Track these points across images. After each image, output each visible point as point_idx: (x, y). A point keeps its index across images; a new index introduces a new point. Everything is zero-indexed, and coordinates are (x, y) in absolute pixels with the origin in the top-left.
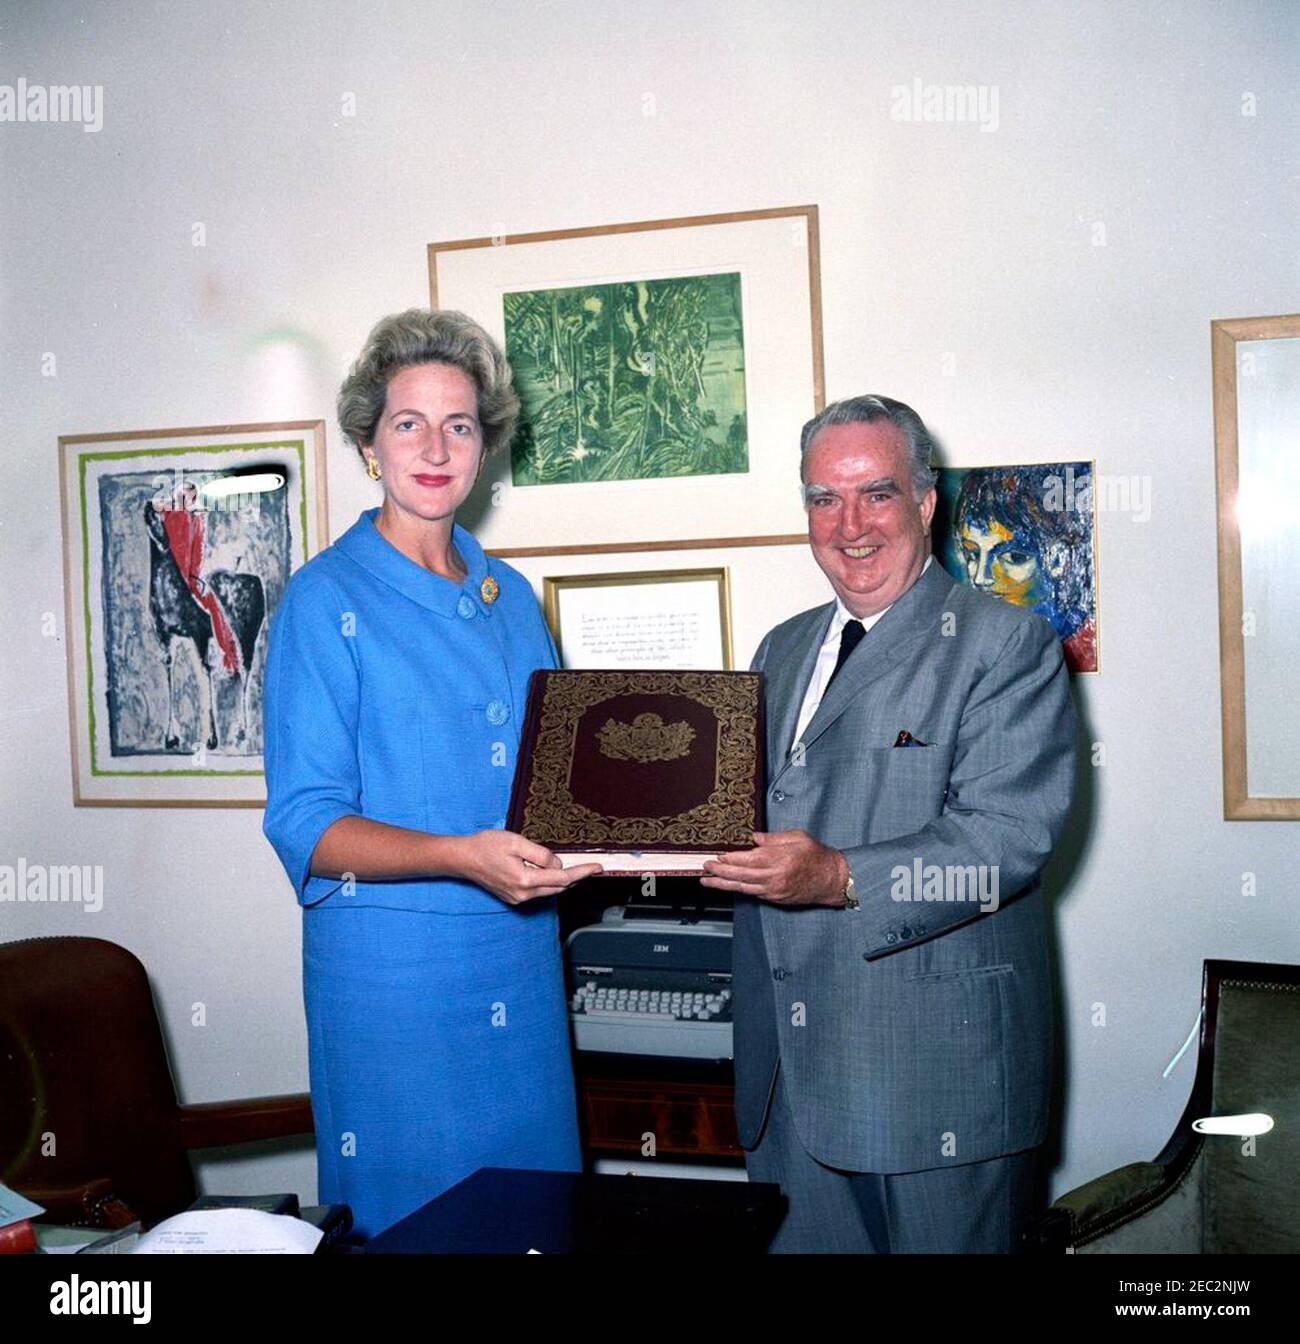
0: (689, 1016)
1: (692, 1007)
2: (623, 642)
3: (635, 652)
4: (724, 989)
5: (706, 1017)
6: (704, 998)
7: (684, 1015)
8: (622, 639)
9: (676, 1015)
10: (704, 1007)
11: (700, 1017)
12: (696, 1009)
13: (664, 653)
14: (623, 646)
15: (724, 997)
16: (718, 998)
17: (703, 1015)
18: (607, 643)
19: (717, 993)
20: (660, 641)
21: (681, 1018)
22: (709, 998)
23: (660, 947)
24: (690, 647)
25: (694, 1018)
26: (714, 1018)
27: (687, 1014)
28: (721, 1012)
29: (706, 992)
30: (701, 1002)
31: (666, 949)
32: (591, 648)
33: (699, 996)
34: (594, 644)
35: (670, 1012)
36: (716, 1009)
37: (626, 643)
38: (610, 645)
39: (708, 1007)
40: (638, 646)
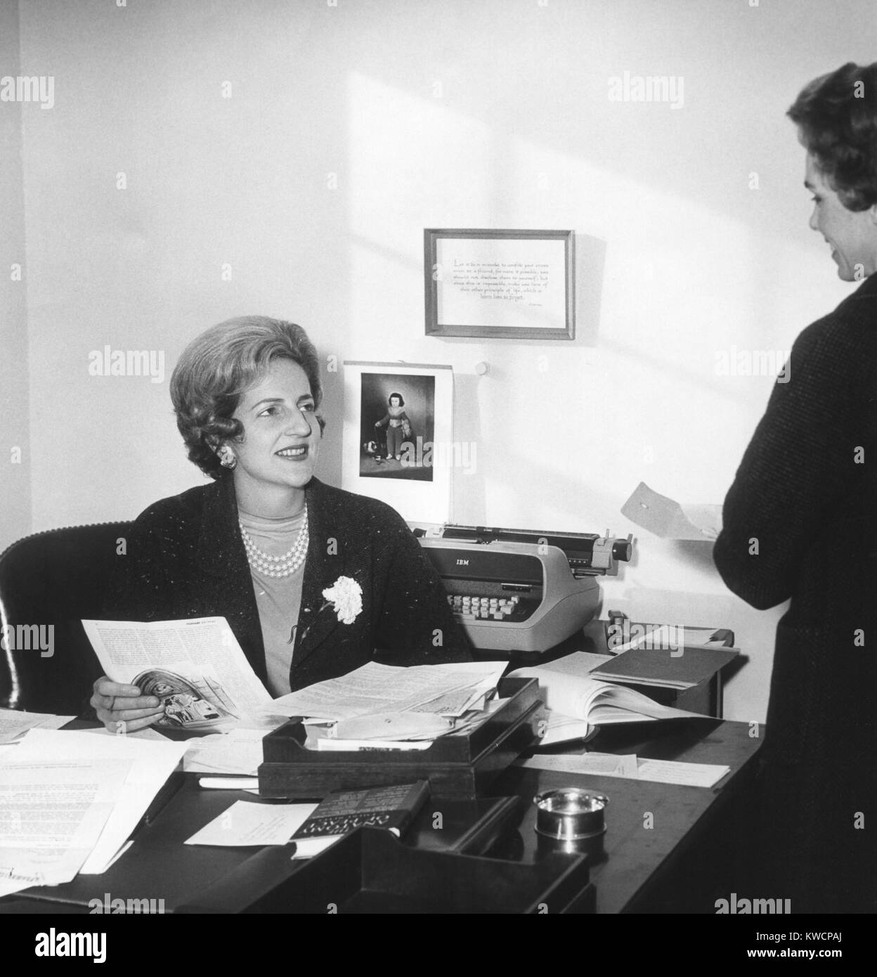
0: (487, 617)
1: (488, 609)
2: (486, 284)
3: (496, 292)
4: (514, 595)
5: (501, 618)
6: (498, 602)
7: (482, 616)
8: (486, 281)
9: (476, 616)
10: (499, 609)
11: (495, 618)
12: (493, 611)
13: (519, 294)
14: (486, 287)
15: (515, 602)
16: (509, 603)
17: (498, 616)
18: (473, 284)
19: (509, 599)
20: (515, 284)
21: (479, 618)
22: (502, 602)
23: (461, 561)
24: (540, 291)
25: (491, 618)
26: (506, 618)
27: (485, 615)
28: (513, 613)
29: (499, 598)
30: (496, 605)
31: (466, 563)
32: (460, 286)
33: (493, 601)
34: (463, 284)
35: (471, 613)
36: (508, 611)
37: (489, 284)
38: (475, 285)
39: (501, 609)
40: (499, 287)
